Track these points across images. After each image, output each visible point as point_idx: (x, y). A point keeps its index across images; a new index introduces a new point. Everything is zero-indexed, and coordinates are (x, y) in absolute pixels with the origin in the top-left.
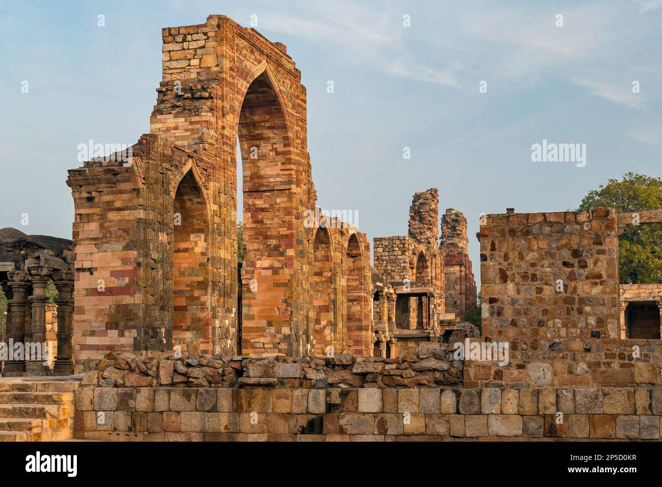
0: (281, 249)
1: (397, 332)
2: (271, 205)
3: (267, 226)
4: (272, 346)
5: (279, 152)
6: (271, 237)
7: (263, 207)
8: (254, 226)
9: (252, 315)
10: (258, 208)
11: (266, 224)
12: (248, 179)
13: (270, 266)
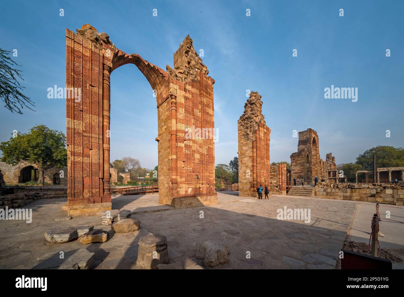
1: (329, 178)
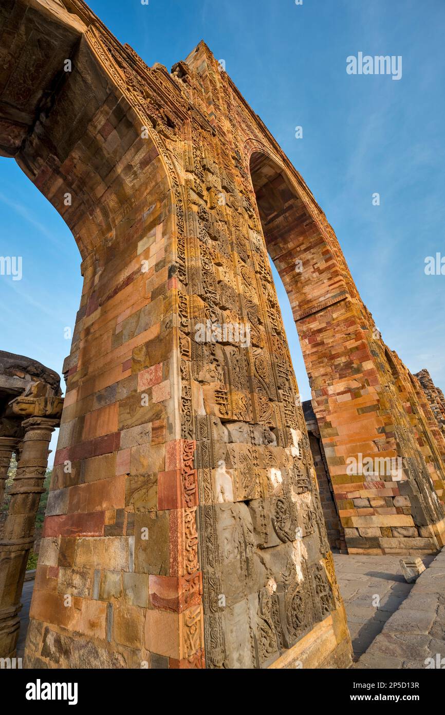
0: (355, 365)
2: (327, 323)
3: (330, 346)
4: (382, 503)
5: (322, 270)
6: (338, 356)
7: (320, 327)
8: (315, 350)
9: (340, 458)
10: (314, 331)
11: (328, 344)
12: (297, 308)
13: (347, 389)
